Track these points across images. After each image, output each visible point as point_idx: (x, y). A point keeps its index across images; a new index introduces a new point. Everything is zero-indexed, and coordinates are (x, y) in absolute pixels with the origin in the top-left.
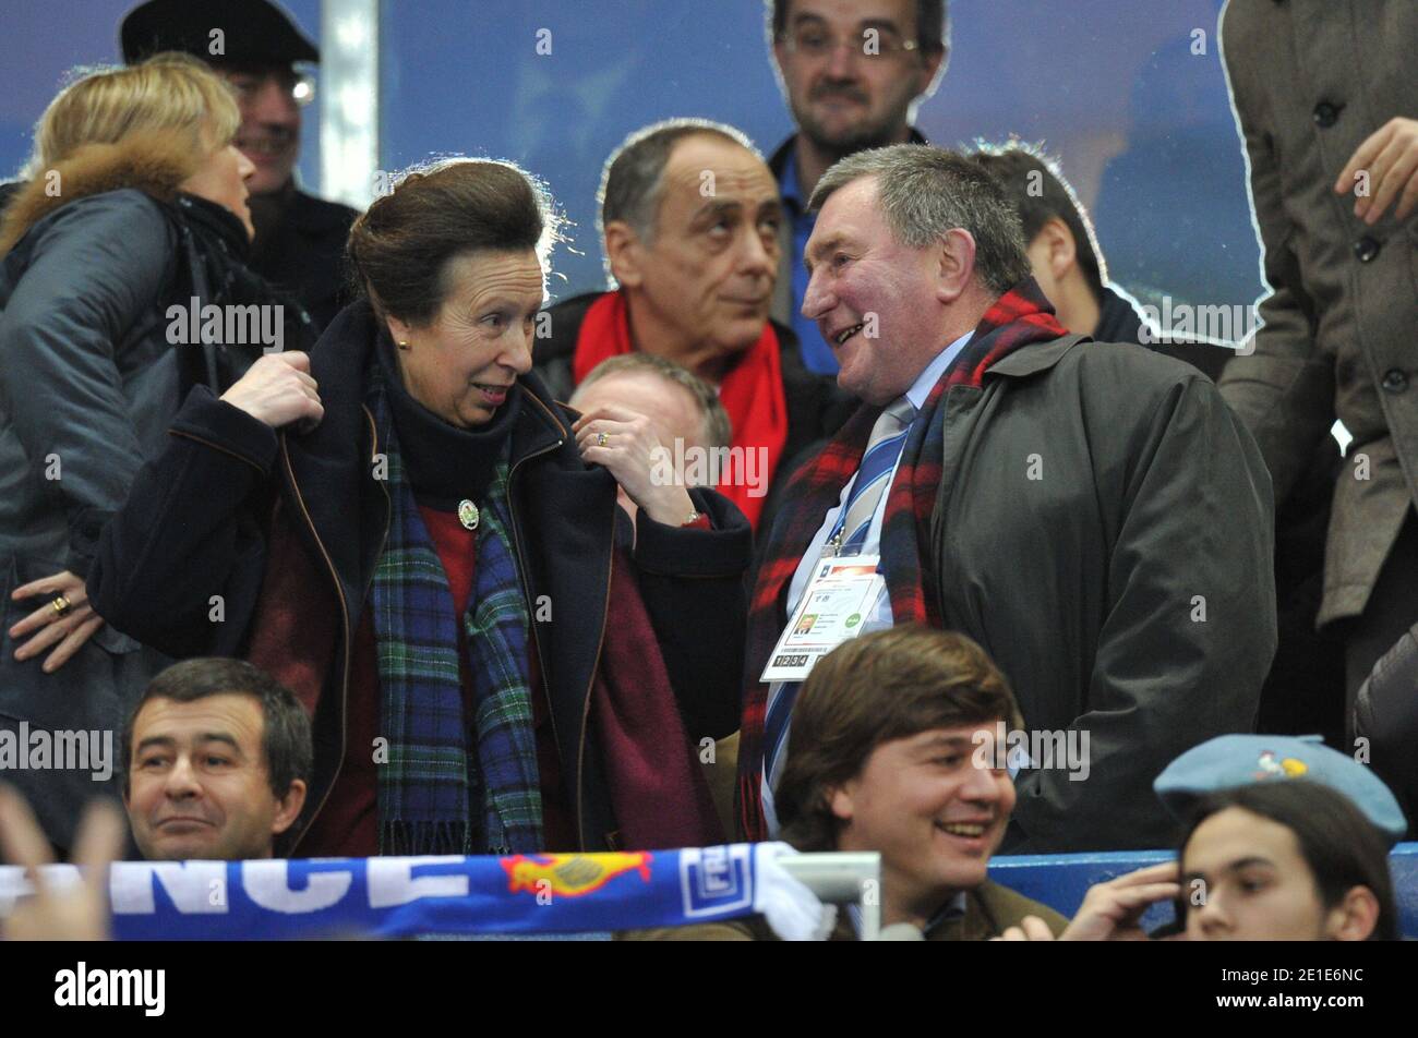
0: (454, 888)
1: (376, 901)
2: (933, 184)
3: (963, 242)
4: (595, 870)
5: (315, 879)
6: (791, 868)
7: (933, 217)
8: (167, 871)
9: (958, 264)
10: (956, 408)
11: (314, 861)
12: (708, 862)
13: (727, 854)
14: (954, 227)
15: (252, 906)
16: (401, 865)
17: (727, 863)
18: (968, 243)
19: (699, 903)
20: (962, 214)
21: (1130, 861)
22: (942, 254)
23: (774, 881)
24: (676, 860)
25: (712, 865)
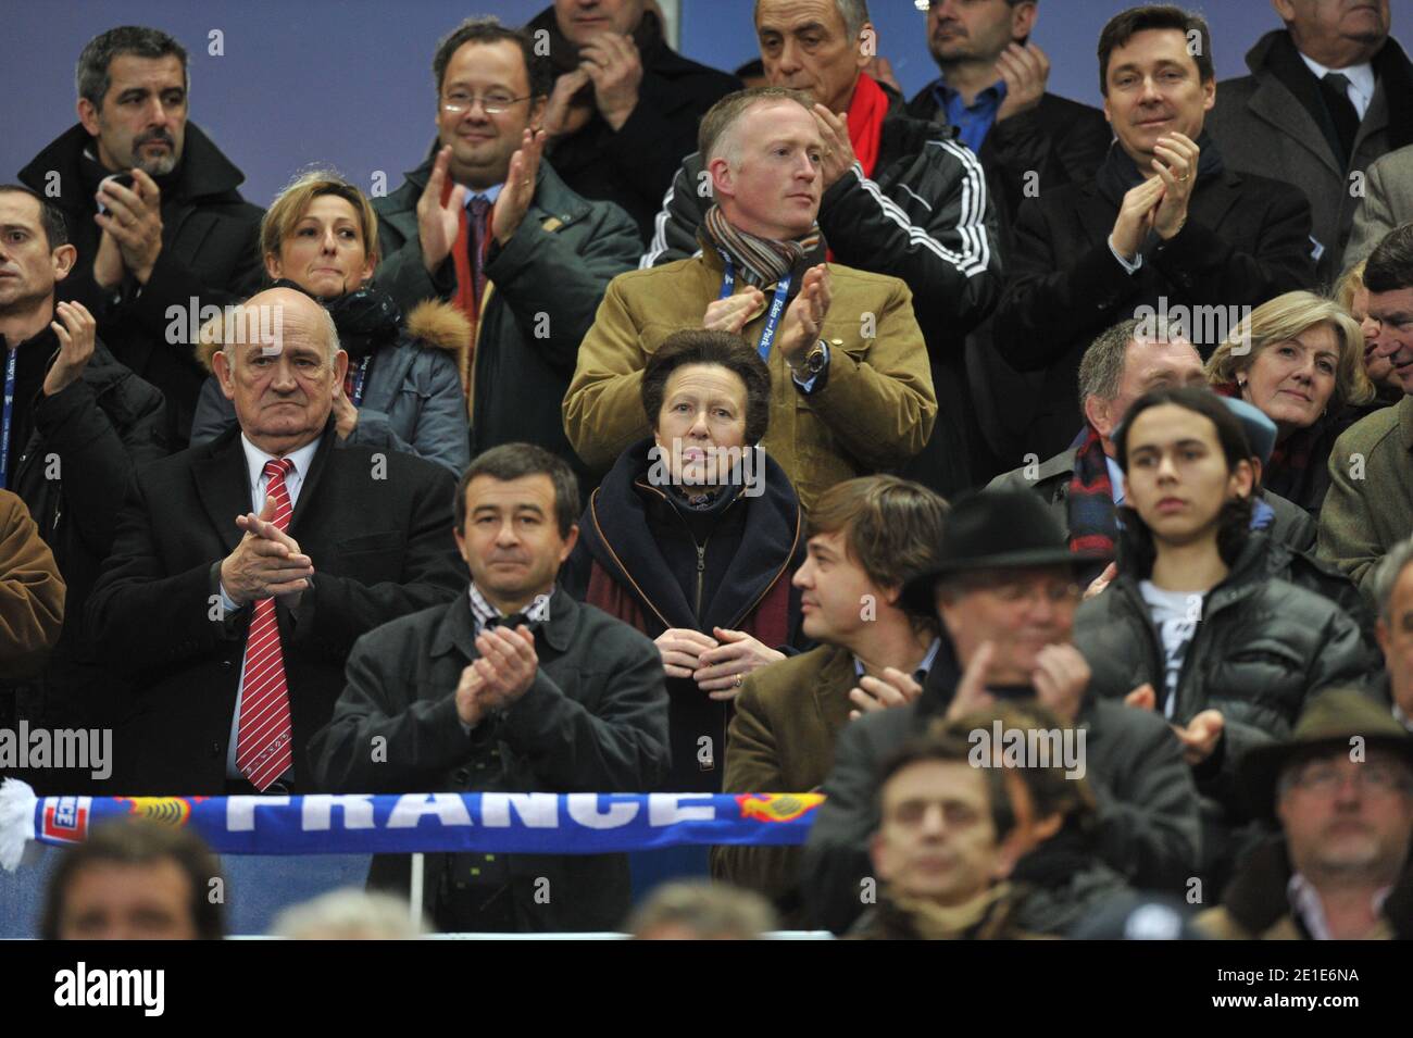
0: (705, 814)
1: (655, 822)
5: (615, 806)
8: (519, 799)
11: (615, 795)
15: (575, 824)
16: (672, 798)
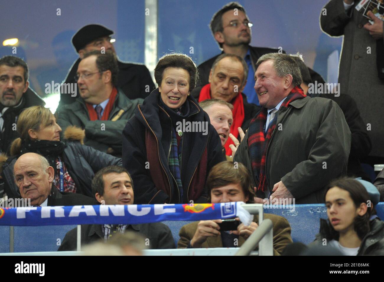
0: (172, 211)
1: (156, 213)
2: (285, 64)
3: (290, 78)
4: (202, 207)
5: (143, 209)
6: (244, 207)
7: (285, 71)
9: (288, 82)
10: (281, 111)
12: (226, 206)
13: (230, 204)
14: (289, 74)
15: (130, 215)
16: (161, 206)
17: (230, 206)
18: (291, 78)
19: (224, 214)
20: (291, 71)
21: (316, 206)
22: (285, 80)
23: (241, 210)
24: (220, 205)
25: (227, 206)
